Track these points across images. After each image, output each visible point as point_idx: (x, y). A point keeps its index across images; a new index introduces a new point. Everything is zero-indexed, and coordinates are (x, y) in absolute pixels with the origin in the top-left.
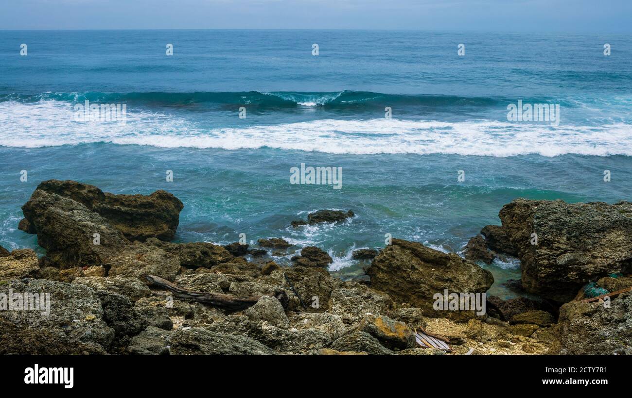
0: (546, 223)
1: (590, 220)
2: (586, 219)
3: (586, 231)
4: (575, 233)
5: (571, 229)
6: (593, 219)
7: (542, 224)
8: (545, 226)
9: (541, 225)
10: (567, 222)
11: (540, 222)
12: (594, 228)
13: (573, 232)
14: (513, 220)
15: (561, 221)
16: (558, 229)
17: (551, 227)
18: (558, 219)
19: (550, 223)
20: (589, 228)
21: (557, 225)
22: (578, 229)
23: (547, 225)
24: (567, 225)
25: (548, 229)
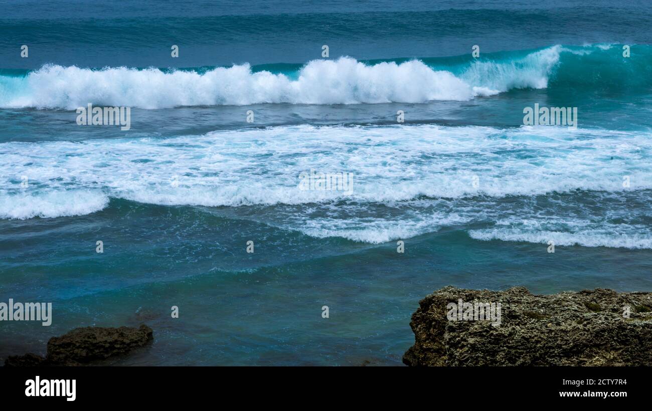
0: (465, 340)
1: (551, 331)
2: (544, 329)
3: (546, 353)
4: (522, 360)
5: (513, 351)
6: (558, 328)
7: (459, 342)
8: (463, 346)
9: (455, 345)
10: (505, 337)
11: (455, 337)
12: (559, 346)
13: (519, 357)
14: (430, 335)
15: (492, 334)
16: (487, 351)
17: (473, 347)
18: (486, 331)
19: (471, 340)
20: (551, 348)
21: (484, 344)
22: (529, 350)
23: (465, 343)
24: (505, 343)
25: (467, 351)
